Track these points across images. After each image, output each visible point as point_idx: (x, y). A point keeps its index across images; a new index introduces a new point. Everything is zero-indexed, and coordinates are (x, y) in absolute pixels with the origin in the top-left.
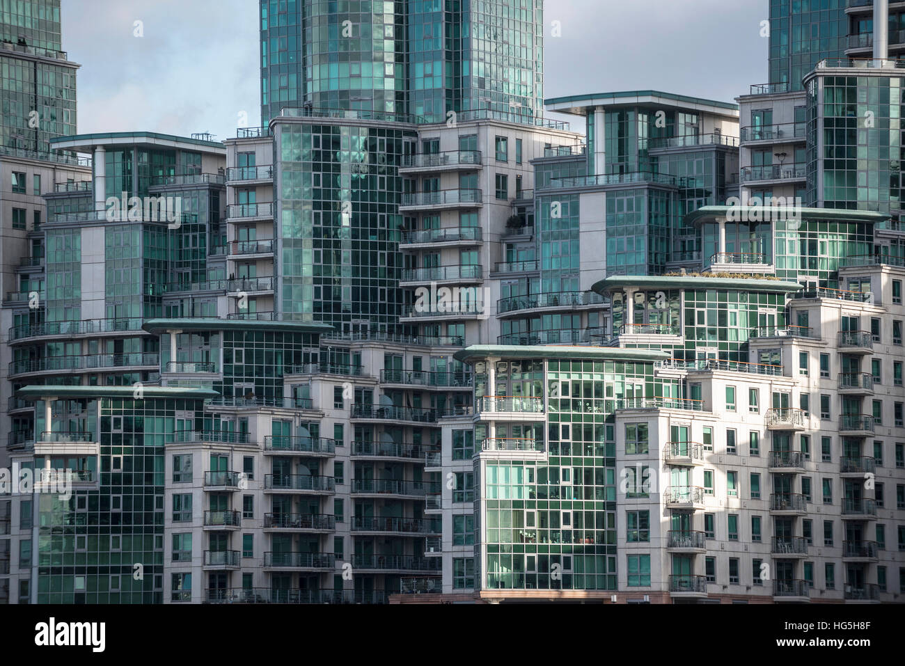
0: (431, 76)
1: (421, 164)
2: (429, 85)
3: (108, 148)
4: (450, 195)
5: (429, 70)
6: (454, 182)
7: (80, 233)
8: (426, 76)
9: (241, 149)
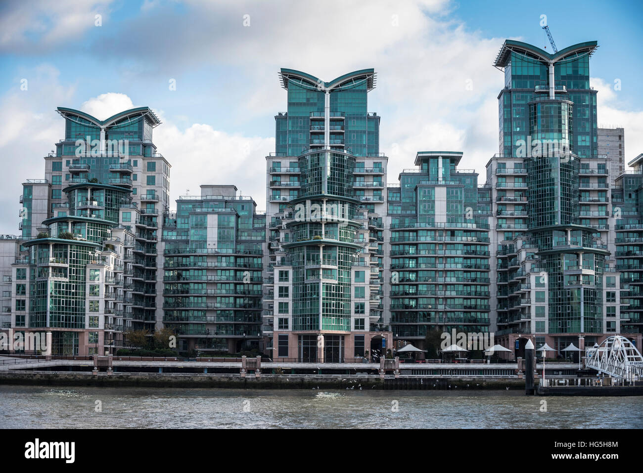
0: (585, 141)
1: (582, 172)
2: (584, 144)
3: (444, 157)
4: (594, 185)
5: (584, 138)
6: (596, 181)
7: (435, 189)
8: (583, 141)
9: (499, 161)
